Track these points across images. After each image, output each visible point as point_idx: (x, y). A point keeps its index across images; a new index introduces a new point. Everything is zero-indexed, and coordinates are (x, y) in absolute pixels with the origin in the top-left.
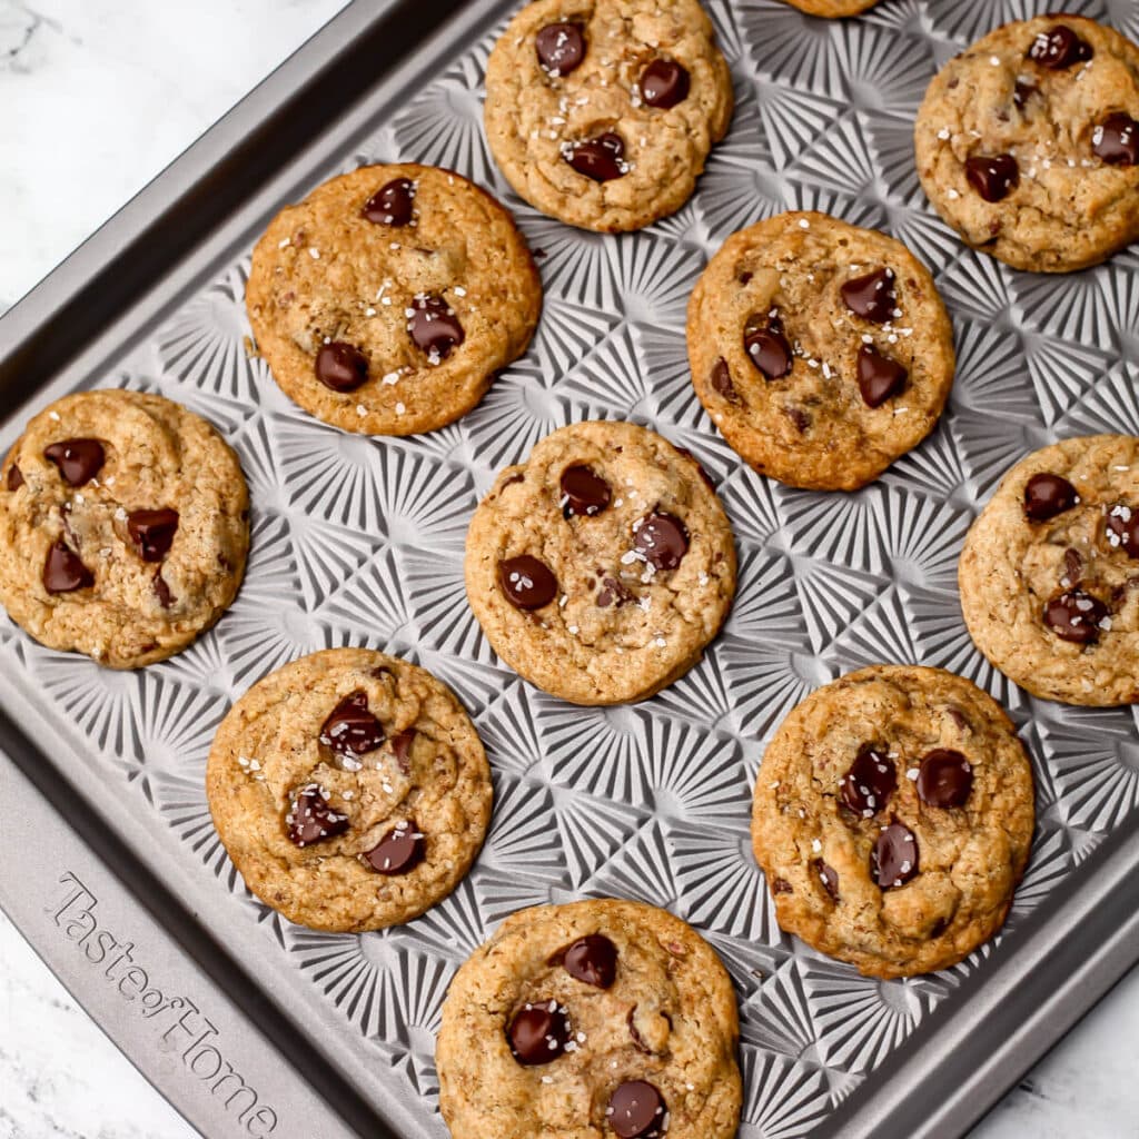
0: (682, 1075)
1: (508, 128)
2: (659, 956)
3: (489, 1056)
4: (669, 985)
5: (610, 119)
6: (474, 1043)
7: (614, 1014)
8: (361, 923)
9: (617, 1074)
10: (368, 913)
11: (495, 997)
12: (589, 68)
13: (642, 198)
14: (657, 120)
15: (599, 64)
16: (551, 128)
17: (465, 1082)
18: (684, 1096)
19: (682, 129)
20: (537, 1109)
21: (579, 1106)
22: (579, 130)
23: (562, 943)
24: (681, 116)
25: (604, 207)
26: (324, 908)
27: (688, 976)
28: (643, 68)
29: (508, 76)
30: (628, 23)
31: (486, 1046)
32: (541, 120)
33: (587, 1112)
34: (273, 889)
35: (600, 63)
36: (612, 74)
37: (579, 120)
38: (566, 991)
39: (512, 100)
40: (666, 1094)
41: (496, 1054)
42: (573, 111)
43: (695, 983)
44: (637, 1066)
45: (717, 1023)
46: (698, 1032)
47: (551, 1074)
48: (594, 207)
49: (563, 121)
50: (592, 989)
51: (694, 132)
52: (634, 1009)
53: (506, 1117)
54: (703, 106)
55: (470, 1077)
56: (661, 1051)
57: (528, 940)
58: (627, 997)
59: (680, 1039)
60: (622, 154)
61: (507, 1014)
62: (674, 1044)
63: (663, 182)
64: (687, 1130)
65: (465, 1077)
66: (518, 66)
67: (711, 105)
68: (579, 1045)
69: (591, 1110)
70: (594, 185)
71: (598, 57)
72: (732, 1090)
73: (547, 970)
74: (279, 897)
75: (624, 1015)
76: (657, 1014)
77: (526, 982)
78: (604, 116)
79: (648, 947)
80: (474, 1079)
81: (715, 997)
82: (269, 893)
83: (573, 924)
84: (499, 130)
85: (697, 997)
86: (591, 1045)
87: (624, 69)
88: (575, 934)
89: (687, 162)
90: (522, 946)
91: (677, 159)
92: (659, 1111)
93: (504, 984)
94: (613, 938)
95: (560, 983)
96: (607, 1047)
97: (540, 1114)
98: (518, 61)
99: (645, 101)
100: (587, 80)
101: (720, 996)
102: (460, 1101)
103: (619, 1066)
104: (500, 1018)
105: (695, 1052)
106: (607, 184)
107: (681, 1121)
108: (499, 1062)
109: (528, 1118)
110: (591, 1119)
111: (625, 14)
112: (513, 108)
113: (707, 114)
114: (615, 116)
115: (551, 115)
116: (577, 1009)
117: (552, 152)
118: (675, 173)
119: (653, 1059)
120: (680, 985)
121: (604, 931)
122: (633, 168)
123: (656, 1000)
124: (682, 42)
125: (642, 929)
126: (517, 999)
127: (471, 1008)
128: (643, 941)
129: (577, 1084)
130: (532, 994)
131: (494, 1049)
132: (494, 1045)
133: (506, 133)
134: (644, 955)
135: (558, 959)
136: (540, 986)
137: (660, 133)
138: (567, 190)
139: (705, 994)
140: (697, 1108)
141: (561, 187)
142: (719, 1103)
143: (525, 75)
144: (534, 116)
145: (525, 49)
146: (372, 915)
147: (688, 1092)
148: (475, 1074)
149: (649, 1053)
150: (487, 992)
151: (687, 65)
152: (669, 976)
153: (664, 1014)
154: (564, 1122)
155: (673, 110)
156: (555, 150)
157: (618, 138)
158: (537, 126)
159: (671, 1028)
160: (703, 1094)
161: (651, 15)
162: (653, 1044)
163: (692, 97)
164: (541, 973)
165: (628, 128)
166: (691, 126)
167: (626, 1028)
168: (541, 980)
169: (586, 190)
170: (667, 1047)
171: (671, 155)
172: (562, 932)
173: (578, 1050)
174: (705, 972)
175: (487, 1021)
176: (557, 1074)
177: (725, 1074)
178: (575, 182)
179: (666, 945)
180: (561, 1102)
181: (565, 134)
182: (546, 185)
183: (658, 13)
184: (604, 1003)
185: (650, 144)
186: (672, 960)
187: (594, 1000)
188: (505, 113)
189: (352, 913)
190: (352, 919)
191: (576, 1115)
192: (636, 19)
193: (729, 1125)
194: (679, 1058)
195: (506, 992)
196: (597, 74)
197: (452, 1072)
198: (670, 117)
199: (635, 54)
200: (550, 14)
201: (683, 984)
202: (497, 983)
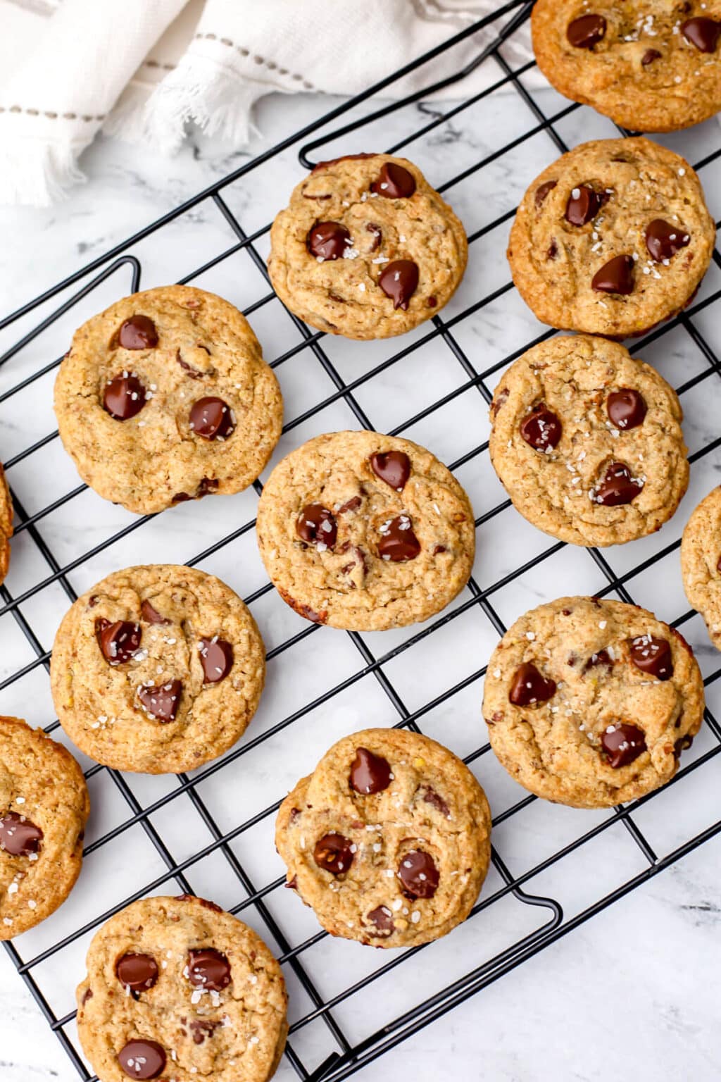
0: (230, 380)
1: (544, 506)
2: (184, 313)
3: (96, 424)
4: (196, 329)
5: (608, 456)
6: (82, 420)
7: (167, 361)
8: (247, 711)
9: (187, 400)
10: (243, 703)
11: (84, 384)
12: (569, 431)
13: (664, 495)
14: (640, 436)
15: (574, 425)
16: (574, 488)
17: (88, 449)
18: (238, 395)
19: (659, 432)
20: (143, 445)
21: (170, 431)
22: (593, 477)
23: (113, 329)
24: (653, 423)
25: (643, 517)
26: (222, 730)
27: (207, 318)
28: (604, 407)
29: (522, 473)
30: (573, 383)
31: (91, 418)
32: (564, 487)
33: (176, 432)
34: (190, 756)
35: (574, 422)
36: (588, 425)
37: (587, 470)
38: (130, 362)
39: (536, 486)
40: (224, 398)
41: (100, 420)
42: (579, 467)
43: (214, 320)
44: (199, 390)
45: (239, 338)
46: (228, 348)
47: (143, 420)
48: (637, 522)
49: (578, 479)
50: (147, 351)
51: (667, 428)
52: (179, 351)
53: (125, 458)
54: (661, 407)
55: (90, 445)
56: (208, 370)
57: (90, 338)
58: (173, 347)
59: (217, 357)
60: (631, 474)
61: (97, 393)
62: (214, 362)
63: (670, 476)
64: (249, 416)
65: (86, 445)
66: (524, 461)
67: (666, 403)
68: (153, 392)
69: (179, 429)
70: (628, 508)
71: (571, 420)
72: (268, 378)
73: (111, 353)
74: (197, 755)
75: (174, 358)
76: (196, 347)
77: (101, 367)
78: (603, 457)
79: (173, 311)
80: (93, 444)
81: (231, 323)
82: (191, 760)
83: (116, 315)
84: (539, 512)
85: (219, 328)
86: (161, 389)
87: (592, 417)
88: (119, 321)
89: (676, 451)
90: (88, 344)
91: (669, 454)
92: (224, 410)
93: (86, 372)
94: (147, 314)
95: (124, 358)
96: (173, 386)
97: (146, 448)
98: (522, 458)
99: (621, 429)
100: (573, 440)
101: (235, 322)
102: (90, 463)
103: (187, 395)
104: (94, 398)
105: (231, 361)
106: (635, 501)
107: (243, 412)
108: (104, 424)
109: (139, 453)
110: (182, 436)
111: (566, 379)
112: (540, 491)
113: (668, 411)
114: (609, 452)
115: (568, 480)
116: (142, 370)
117: (585, 503)
118: (674, 462)
119: (206, 378)
120: (205, 326)
121: (139, 312)
122: (645, 479)
123: (191, 340)
124: (619, 373)
125: (165, 301)
126: (100, 381)
127: (71, 400)
128: (169, 309)
129: (163, 416)
130: (108, 374)
131: (96, 418)
132: (96, 416)
133: (546, 511)
134: (173, 317)
135: (115, 342)
136: (111, 366)
137: (647, 444)
138: (612, 524)
139: (224, 324)
140: (250, 399)
141: (607, 524)
142: (263, 390)
143: (533, 464)
144: (557, 488)
145: (519, 447)
146: (247, 701)
147: (239, 390)
148: (91, 441)
149: (201, 375)
150: (77, 383)
151: (633, 386)
152: (195, 323)
153: (200, 346)
154: (165, 446)
155: (645, 423)
156: (587, 501)
157: (621, 466)
158: (563, 493)
159: (209, 353)
160: (250, 387)
161: (586, 368)
162: (200, 368)
163: (650, 405)
164: (108, 357)
165: (623, 454)
166: (663, 426)
167: (178, 365)
168: (110, 362)
169: (625, 514)
170: (211, 366)
171: (665, 454)
172: (110, 323)
173: (154, 396)
174: (218, 310)
175: (85, 402)
176: (147, 418)
177: (258, 368)
178: (614, 513)
179: (185, 306)
180: (157, 433)
181: (585, 486)
182: (596, 529)
183: (588, 364)
184: (157, 356)
185: (645, 455)
186: (193, 313)
187: (150, 358)
188: (536, 499)
189: (237, 712)
190: (241, 715)
191: (170, 438)
192: (576, 377)
193: (276, 403)
194: (222, 370)
195: (90, 379)
196: (578, 431)
197: (77, 447)
198: (646, 428)
199: (592, 401)
200: (518, 412)
201: (207, 324)
202: (81, 375)
